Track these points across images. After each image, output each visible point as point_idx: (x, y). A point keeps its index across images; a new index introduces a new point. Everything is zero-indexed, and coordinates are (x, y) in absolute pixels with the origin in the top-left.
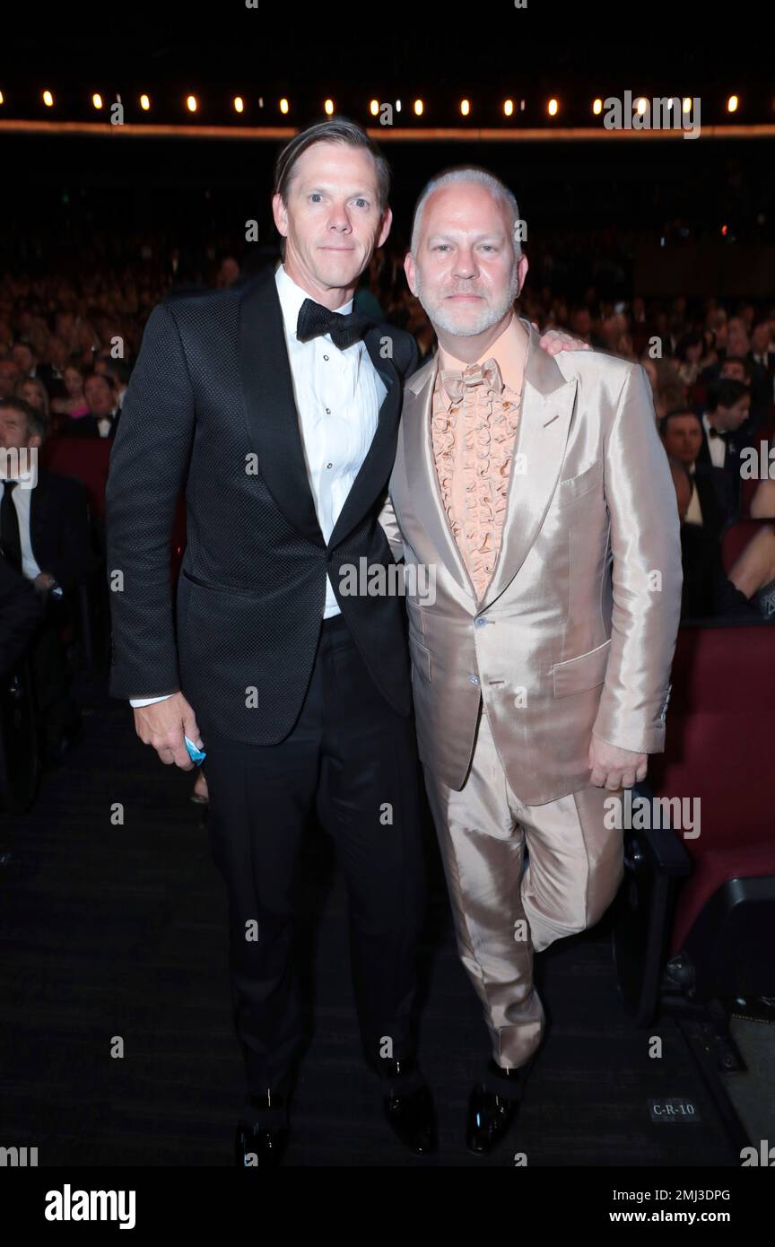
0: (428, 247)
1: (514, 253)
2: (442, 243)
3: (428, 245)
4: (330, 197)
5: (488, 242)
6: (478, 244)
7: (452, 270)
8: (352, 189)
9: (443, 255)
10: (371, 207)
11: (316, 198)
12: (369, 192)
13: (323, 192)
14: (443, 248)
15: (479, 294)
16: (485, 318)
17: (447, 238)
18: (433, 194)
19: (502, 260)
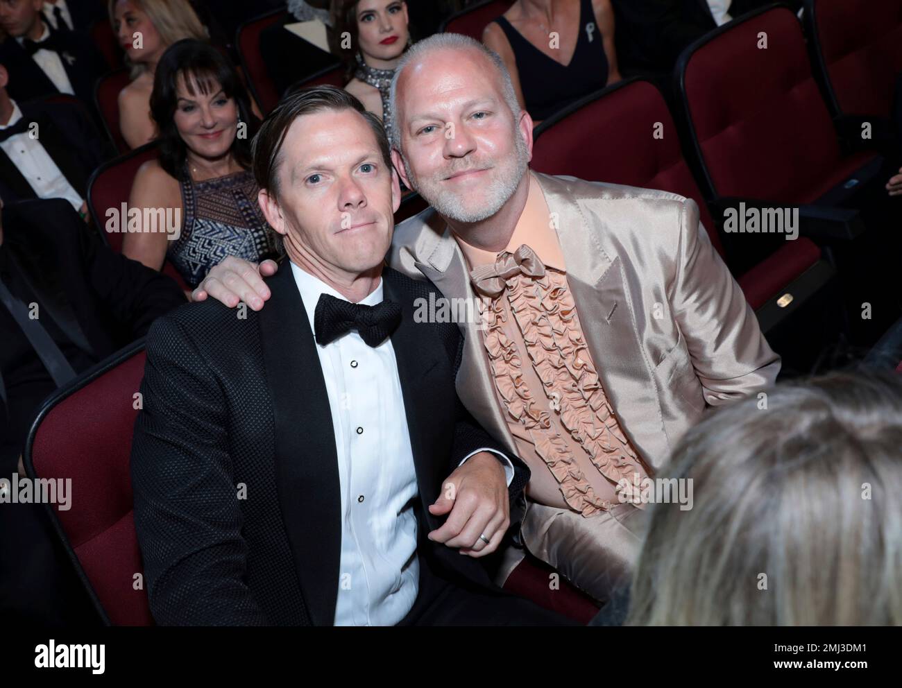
0: (411, 133)
1: (512, 113)
2: (427, 123)
3: (410, 129)
4: (330, 171)
5: (478, 108)
6: (467, 114)
7: (444, 150)
8: (354, 154)
9: (431, 135)
10: (379, 168)
11: (314, 179)
12: (373, 153)
13: (319, 168)
14: (428, 129)
15: (482, 167)
16: (497, 194)
17: (429, 117)
18: (401, 73)
19: (500, 120)
